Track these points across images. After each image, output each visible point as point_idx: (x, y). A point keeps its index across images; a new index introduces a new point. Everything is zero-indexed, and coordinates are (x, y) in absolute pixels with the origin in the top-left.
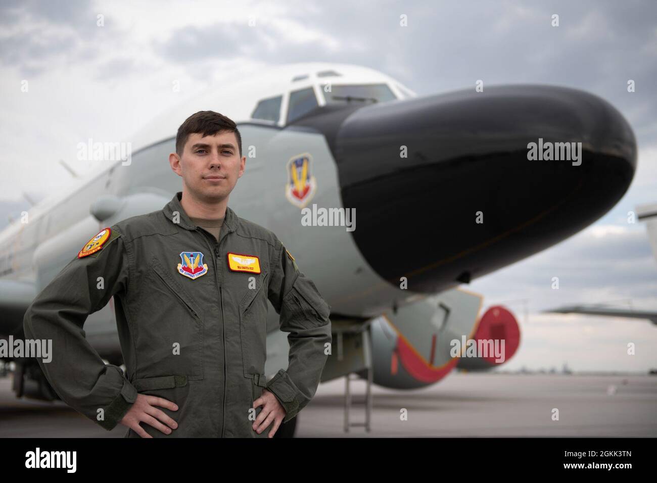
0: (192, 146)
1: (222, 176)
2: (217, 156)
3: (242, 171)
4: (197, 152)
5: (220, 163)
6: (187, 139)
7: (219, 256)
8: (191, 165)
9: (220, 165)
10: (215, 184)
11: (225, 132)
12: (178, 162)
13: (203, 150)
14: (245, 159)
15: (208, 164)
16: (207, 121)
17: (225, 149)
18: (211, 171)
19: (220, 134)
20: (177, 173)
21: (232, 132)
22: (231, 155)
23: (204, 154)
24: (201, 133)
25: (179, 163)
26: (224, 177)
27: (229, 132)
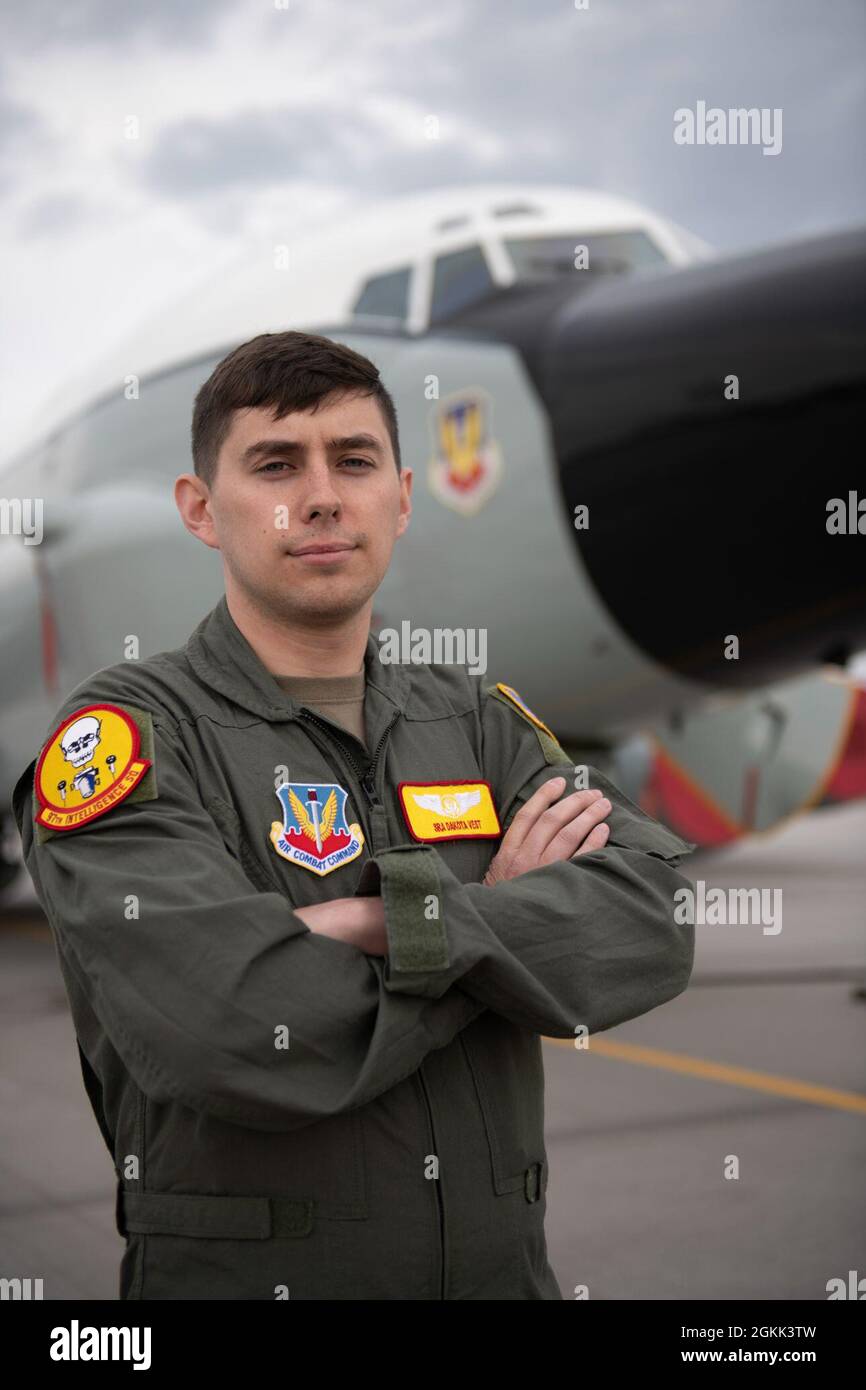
0: (244, 451)
1: (348, 542)
2: (326, 479)
3: (404, 516)
4: (262, 470)
5: (340, 502)
6: (228, 429)
7: (376, 801)
8: (243, 514)
9: (338, 505)
10: (328, 570)
11: (348, 396)
12: (203, 502)
13: (282, 460)
14: (409, 477)
15: (299, 506)
16: (285, 365)
17: (352, 451)
18: (310, 529)
19: (330, 405)
20: (204, 541)
21: (368, 395)
22: (371, 468)
23: (281, 473)
24: (267, 405)
25: (207, 506)
26: (352, 543)
27: (357, 396)
